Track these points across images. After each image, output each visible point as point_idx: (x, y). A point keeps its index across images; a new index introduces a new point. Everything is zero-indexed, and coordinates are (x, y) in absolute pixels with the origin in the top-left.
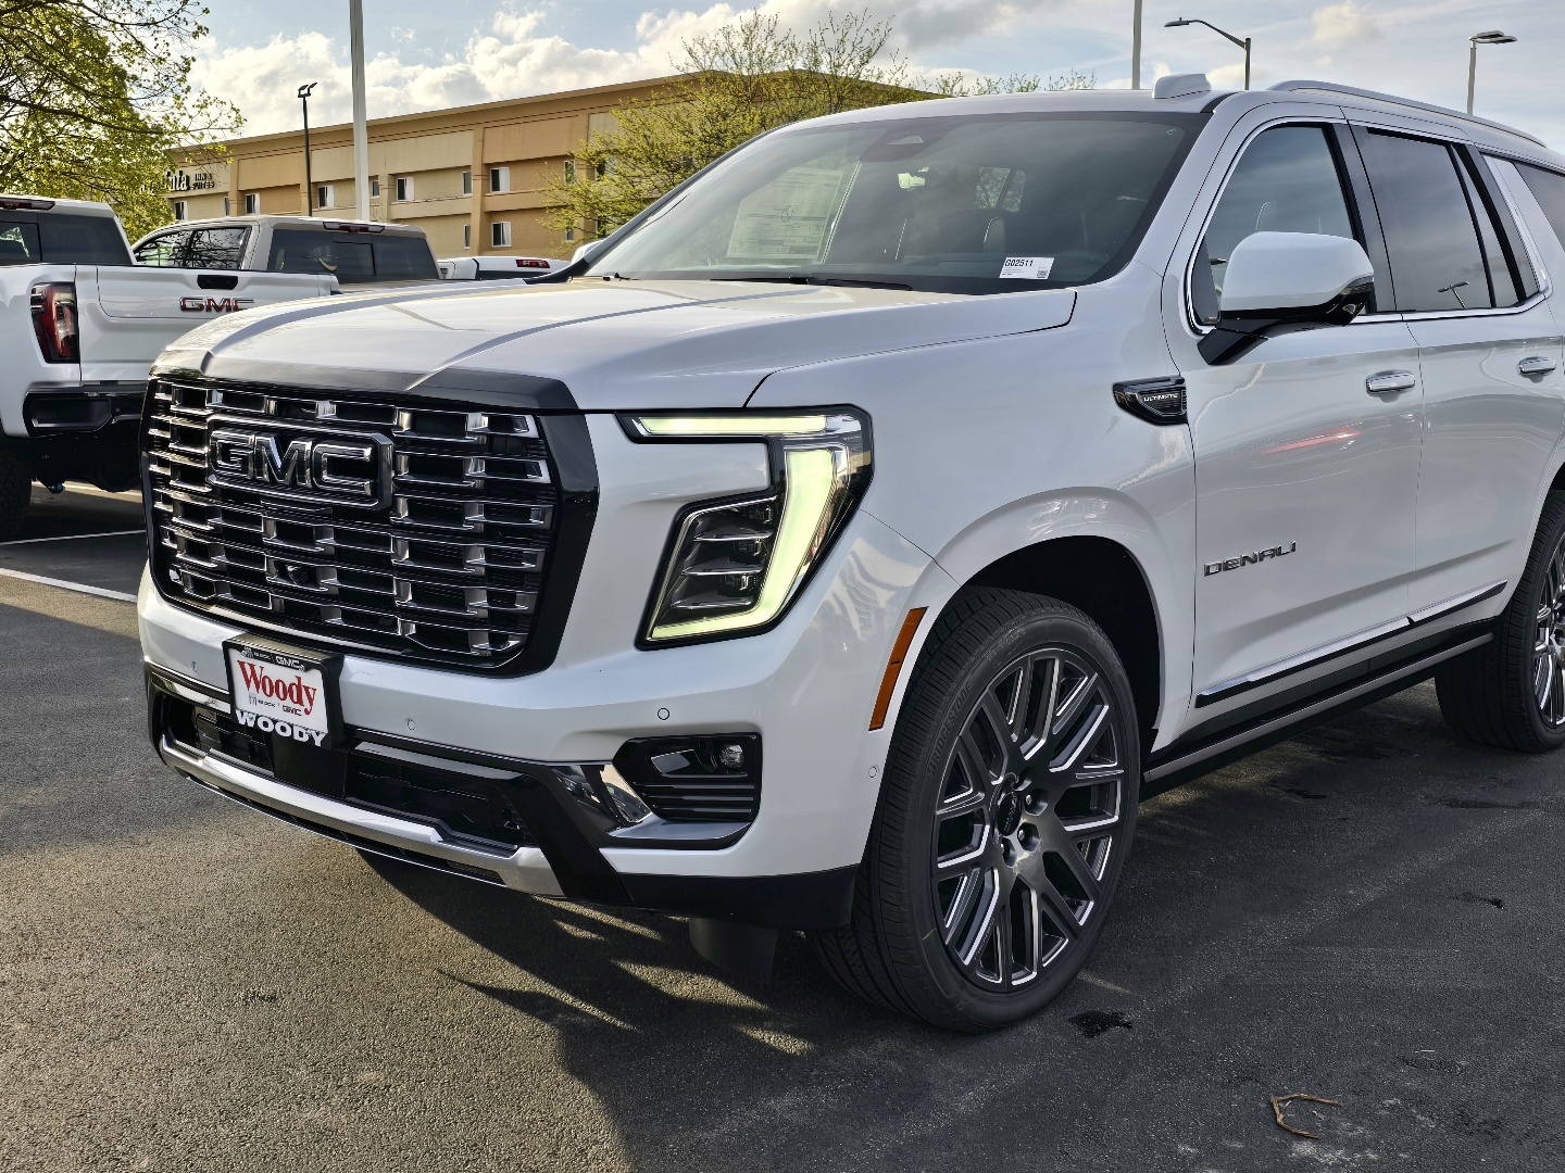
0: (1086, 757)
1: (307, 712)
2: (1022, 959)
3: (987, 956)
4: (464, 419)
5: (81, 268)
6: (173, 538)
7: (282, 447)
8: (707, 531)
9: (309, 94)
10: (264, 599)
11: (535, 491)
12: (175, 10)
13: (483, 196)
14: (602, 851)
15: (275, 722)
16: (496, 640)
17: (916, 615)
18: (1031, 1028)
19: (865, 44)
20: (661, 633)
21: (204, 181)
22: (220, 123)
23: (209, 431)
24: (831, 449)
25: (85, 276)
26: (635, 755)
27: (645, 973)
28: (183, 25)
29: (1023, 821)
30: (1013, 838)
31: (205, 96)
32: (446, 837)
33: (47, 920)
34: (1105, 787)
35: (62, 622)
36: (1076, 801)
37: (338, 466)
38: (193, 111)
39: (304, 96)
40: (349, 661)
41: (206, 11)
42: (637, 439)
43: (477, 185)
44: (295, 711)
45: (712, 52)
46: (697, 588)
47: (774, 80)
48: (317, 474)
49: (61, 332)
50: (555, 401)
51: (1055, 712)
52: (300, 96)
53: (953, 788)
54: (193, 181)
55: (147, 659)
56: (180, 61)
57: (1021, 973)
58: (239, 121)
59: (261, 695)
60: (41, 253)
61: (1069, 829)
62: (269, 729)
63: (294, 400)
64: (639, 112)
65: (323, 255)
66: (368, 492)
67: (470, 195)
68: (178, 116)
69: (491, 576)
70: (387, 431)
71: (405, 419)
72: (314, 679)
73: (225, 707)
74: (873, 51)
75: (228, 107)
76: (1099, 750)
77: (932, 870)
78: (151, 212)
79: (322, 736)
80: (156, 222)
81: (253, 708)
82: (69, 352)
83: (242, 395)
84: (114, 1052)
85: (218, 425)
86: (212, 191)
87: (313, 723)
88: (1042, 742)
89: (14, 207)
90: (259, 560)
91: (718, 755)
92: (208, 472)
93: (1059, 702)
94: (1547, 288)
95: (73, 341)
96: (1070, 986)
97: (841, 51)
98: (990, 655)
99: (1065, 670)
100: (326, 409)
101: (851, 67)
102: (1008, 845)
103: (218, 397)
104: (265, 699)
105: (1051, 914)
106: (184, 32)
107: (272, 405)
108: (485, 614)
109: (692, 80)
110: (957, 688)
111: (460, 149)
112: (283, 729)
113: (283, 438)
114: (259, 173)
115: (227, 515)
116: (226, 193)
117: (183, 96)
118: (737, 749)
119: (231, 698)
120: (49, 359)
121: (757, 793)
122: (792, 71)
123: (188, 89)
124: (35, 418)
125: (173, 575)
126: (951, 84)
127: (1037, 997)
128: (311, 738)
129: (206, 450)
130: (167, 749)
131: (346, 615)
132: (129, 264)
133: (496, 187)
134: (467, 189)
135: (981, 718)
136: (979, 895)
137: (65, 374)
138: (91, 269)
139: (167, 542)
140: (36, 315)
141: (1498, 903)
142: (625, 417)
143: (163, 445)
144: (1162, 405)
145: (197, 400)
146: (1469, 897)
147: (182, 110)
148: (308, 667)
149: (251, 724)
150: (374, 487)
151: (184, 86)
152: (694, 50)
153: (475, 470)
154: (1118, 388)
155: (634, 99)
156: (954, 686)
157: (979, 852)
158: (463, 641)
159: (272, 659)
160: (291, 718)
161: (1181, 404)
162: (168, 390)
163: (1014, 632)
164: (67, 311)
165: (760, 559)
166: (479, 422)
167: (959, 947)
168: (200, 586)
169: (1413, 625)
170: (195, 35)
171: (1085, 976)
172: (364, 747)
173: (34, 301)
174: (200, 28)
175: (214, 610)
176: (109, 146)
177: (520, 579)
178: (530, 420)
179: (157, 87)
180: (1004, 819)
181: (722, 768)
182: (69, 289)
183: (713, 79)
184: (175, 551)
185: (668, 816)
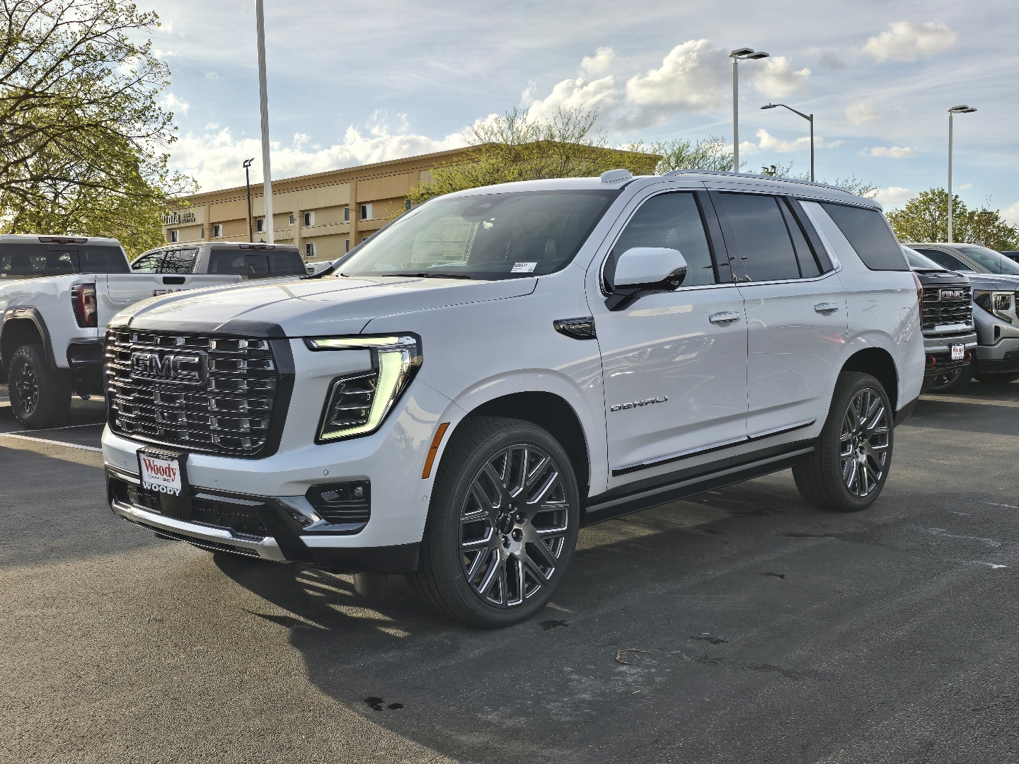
0: (548, 497)
1: (173, 481)
2: (514, 594)
3: (494, 588)
4: (237, 343)
5: (99, 275)
6: (117, 404)
7: (161, 358)
8: (346, 389)
9: (250, 165)
10: (155, 430)
11: (268, 374)
12: (159, 128)
13: (356, 222)
14: (301, 537)
15: (159, 486)
16: (254, 443)
17: (444, 427)
18: (519, 627)
19: (581, 125)
20: (326, 436)
21: (189, 218)
22: (186, 189)
23: (131, 353)
24: (402, 352)
25: (101, 280)
26: (316, 493)
27: (343, 609)
28: (162, 136)
29: (515, 527)
30: (509, 536)
31: (178, 174)
32: (234, 535)
33: (59, 593)
34: (560, 513)
35: (83, 466)
36: (542, 519)
37: (186, 366)
38: (171, 183)
39: (247, 166)
40: (191, 456)
41: (176, 128)
42: (313, 349)
43: (352, 215)
44: (168, 480)
45: (489, 133)
46: (343, 416)
47: (527, 148)
48: (176, 370)
49: (88, 310)
50: (276, 333)
51: (526, 476)
52: (244, 166)
53: (470, 508)
54: (182, 219)
55: (106, 463)
56: (162, 156)
57: (515, 600)
58: (197, 187)
59: (153, 474)
60: (78, 267)
61: (538, 532)
62: (157, 490)
63: (167, 337)
64: (447, 170)
65: (240, 262)
66: (197, 377)
67: (348, 221)
68: (162, 186)
69: (250, 413)
70: (205, 350)
71: (214, 345)
72: (175, 465)
73: (138, 481)
74: (586, 129)
75: (191, 179)
76: (555, 493)
77: (460, 548)
78: (153, 239)
79: (179, 491)
80: (156, 244)
81: (151, 480)
82: (92, 321)
83: (146, 336)
84: (84, 641)
85: (135, 350)
86: (194, 224)
87: (175, 485)
88: (521, 489)
89: (65, 243)
90: (152, 412)
91: (352, 491)
92: (131, 372)
93: (529, 470)
94: (838, 267)
95: (94, 316)
96: (542, 609)
97: (567, 129)
98: (487, 446)
99: (531, 454)
100: (180, 341)
101: (573, 139)
102: (507, 539)
103: (135, 337)
104: (155, 475)
105: (530, 573)
106: (163, 140)
107: (159, 340)
108: (248, 431)
109: (477, 149)
110: (470, 461)
111: (342, 194)
112: (163, 489)
113: (162, 354)
114: (222, 212)
115: (140, 392)
116: (202, 225)
117: (165, 175)
118: (360, 489)
119: (140, 477)
120: (81, 326)
121: (369, 508)
122: (538, 142)
123: (167, 171)
124: (73, 358)
125: (117, 422)
126: (636, 146)
127: (524, 611)
128: (174, 492)
129: (129, 362)
130: (115, 505)
131: (191, 435)
132: (128, 271)
133: (364, 216)
134: (347, 218)
135: (484, 475)
136: (489, 560)
137: (90, 333)
138: (104, 275)
139: (115, 407)
140: (74, 302)
141: (782, 577)
142: (307, 340)
143: (112, 360)
144: (582, 330)
145: (125, 339)
146: (769, 574)
147: (164, 182)
148: (173, 459)
149: (149, 488)
150: (200, 376)
151: (165, 169)
152: (479, 132)
153: (243, 366)
154: (556, 323)
155: (443, 162)
156: (468, 460)
157: (488, 540)
158: (239, 444)
159: (157, 456)
160: (166, 484)
161: (593, 328)
162: (114, 335)
163: (501, 436)
164: (91, 299)
165: (368, 401)
166: (244, 344)
167: (478, 584)
168: (129, 426)
169: (750, 440)
170: (169, 142)
171: (550, 605)
172: (200, 495)
173: (73, 294)
174: (173, 137)
175: (134, 436)
176: (128, 201)
177: (262, 414)
178: (265, 343)
179: (149, 170)
180: (504, 527)
181: (355, 497)
182: (92, 287)
183: (491, 148)
184: (118, 410)
185: (331, 521)
